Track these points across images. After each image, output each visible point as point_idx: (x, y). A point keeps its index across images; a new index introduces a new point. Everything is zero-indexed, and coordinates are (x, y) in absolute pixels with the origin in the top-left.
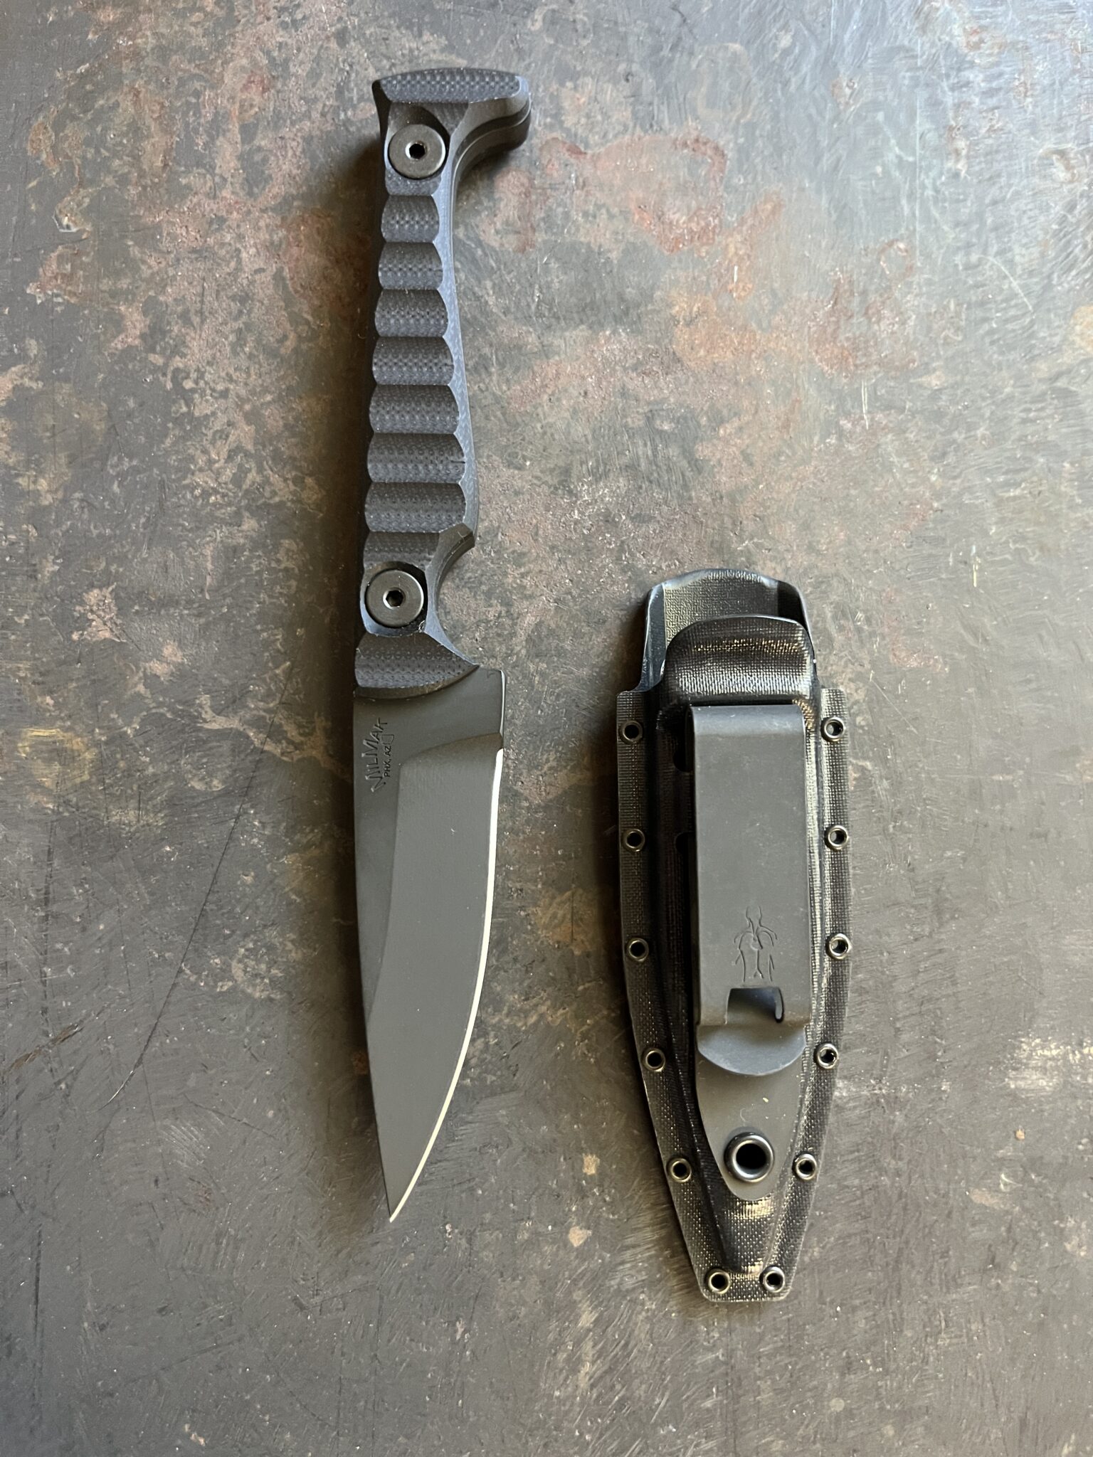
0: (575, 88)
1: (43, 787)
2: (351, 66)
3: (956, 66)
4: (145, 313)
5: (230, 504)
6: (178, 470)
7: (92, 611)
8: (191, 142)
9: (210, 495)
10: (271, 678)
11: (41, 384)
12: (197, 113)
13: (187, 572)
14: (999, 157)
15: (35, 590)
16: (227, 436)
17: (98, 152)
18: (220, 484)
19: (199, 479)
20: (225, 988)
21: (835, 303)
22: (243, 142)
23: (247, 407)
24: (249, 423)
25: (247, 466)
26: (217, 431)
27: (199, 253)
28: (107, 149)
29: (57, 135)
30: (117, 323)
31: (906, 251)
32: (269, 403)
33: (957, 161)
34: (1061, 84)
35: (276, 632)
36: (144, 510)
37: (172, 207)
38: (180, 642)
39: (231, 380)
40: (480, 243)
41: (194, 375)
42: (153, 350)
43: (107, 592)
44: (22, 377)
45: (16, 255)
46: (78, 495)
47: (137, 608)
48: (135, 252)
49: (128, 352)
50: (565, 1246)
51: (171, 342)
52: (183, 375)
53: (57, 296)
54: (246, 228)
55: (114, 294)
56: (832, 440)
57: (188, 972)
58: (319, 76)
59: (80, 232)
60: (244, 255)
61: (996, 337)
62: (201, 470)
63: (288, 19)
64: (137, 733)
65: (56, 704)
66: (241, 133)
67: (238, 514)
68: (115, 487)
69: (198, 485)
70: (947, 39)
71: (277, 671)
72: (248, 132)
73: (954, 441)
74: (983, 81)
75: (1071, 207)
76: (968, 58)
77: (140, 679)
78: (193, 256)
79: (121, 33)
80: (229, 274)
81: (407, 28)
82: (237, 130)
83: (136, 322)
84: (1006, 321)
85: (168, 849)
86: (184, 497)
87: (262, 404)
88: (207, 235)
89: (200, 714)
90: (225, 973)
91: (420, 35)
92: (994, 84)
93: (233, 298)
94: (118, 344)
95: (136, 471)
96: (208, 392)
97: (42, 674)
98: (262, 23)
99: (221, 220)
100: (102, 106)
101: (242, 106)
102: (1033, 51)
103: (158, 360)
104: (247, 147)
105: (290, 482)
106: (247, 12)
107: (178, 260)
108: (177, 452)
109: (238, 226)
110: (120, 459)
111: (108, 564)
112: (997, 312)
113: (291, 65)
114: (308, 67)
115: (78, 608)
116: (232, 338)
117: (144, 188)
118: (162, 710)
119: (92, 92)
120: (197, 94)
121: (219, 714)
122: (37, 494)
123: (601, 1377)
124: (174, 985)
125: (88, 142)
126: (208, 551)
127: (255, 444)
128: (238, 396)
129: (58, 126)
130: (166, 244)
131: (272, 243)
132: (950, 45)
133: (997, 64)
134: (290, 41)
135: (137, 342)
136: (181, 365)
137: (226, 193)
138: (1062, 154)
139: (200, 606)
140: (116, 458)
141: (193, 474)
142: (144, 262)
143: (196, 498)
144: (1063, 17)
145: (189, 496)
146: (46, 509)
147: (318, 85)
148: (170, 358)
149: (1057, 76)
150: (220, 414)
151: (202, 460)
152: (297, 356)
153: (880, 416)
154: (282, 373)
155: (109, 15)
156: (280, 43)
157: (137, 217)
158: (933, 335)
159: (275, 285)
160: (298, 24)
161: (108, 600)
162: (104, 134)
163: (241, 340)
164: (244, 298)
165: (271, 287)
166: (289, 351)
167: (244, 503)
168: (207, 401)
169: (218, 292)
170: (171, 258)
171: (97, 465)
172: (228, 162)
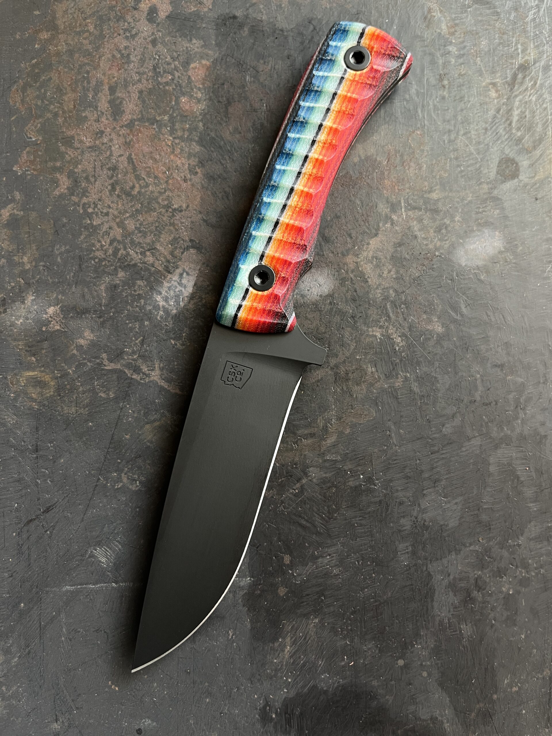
0: (265, 62)
1: (33, 398)
2: (159, 56)
3: (443, 44)
4: (69, 178)
5: (112, 265)
6: (87, 250)
7: (51, 317)
8: (86, 96)
9: (102, 261)
10: (134, 345)
11: (22, 213)
12: (89, 83)
13: (93, 298)
14: (464, 88)
15: (24, 308)
16: (109, 234)
17: (43, 102)
18: (107, 256)
19: (97, 254)
20: (119, 486)
21: (388, 161)
22: (110, 95)
23: (118, 220)
24: (119, 227)
25: (119, 247)
26: (104, 232)
27: (93, 148)
28: (48, 101)
29: (23, 95)
30: (55, 182)
31: (421, 135)
32: (128, 217)
33: (444, 91)
34: (494, 50)
35: (135, 323)
36: (72, 269)
37: (79, 127)
38: (92, 330)
39: (109, 207)
40: (222, 139)
41: (92, 206)
42: (73, 194)
43: (57, 308)
44: (13, 210)
45: (7, 152)
46: (41, 264)
47: (71, 315)
48: (63, 149)
49: (62, 197)
50: (277, 595)
51: (81, 190)
52: (87, 206)
53: (27, 171)
54: (114, 136)
55: (55, 169)
56: (388, 225)
57: (102, 479)
58: (144, 61)
59: (37, 140)
60: (113, 148)
61: (463, 174)
62: (98, 250)
63: (128, 35)
64: (75, 372)
65: (37, 360)
66: (109, 90)
67: (116, 269)
68: (59, 260)
69: (97, 257)
70: (439, 31)
71: (137, 342)
72: (112, 90)
73: (445, 223)
74: (456, 51)
75: (498, 111)
76: (449, 40)
77: (74, 347)
78: (90, 150)
79: (51, 44)
80: (107, 158)
81: (185, 37)
82: (107, 89)
83: (65, 182)
84: (468, 166)
85: (91, 424)
86: (91, 263)
87: (125, 218)
88: (95, 139)
89: (103, 362)
90: (119, 479)
91: (191, 40)
92: (462, 52)
93: (109, 169)
94: (57, 193)
95: (67, 251)
97: (29, 347)
98: (116, 37)
99: (102, 132)
100: (44, 80)
101: (109, 78)
102: (480, 34)
103: (75, 199)
104: (112, 97)
105: (139, 254)
106: (109, 31)
107: (83, 152)
108: (87, 242)
110: (61, 246)
111: (57, 295)
112: (464, 162)
113: (131, 56)
114: (139, 57)
115: (44, 316)
116: (109, 187)
117: (65, 118)
118: (85, 361)
119: (38, 73)
120: (88, 72)
121: (111, 362)
122: (23, 263)
123: (295, 653)
124: (96, 485)
125: (38, 97)
126: (103, 287)
127: (122, 237)
128: (113, 215)
129: (24, 89)
130: (77, 144)
131: (126, 142)
132: (441, 33)
133: (463, 42)
134: (130, 45)
135: (66, 191)
136: (86, 201)
137: (103, 119)
138: (494, 84)
139: (100, 313)
140: (58, 246)
141: (94, 251)
142: (67, 154)
143: (96, 263)
144: (494, 18)
146: (27, 271)
147: (144, 66)
148: (81, 198)
149: (491, 47)
150: (105, 224)
151: (98, 245)
152: (140, 196)
153: (410, 213)
154: (133, 203)
155: (45, 35)
156: (126, 47)
157: (63, 132)
158: (434, 174)
159: (129, 163)
160: (133, 37)
161: (58, 312)
162: (45, 93)
163: (113, 189)
164: (114, 169)
165: (126, 163)
166: (136, 193)
167: (118, 264)
168: (99, 218)
169: (102, 166)
170: (79, 151)
171: (50, 249)
172: (104, 105)
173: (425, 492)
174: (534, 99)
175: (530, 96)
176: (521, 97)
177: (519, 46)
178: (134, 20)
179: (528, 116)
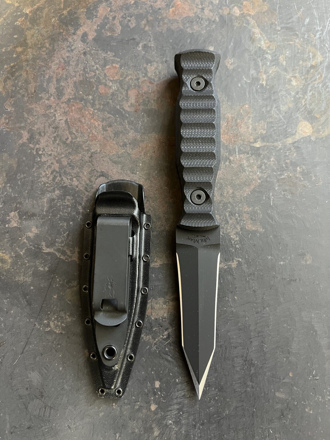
0: (151, 66)
2: (87, 62)
3: (262, 53)
4: (28, 133)
5: (52, 186)
6: (37, 177)
7: (12, 218)
8: (42, 85)
9: (46, 184)
10: (62, 237)
12: (44, 77)
13: (39, 206)
14: (275, 79)
16: (51, 167)
17: (16, 88)
18: (49, 181)
19: (43, 179)
20: (48, 330)
21: (228, 123)
22: (57, 84)
23: (57, 158)
24: (57, 163)
25: (57, 175)
26: (48, 166)
27: (44, 115)
28: (19, 88)
29: (5, 84)
30: (20, 136)
31: (248, 108)
32: (63, 157)
33: (263, 81)
34: (294, 57)
35: (64, 223)
36: (27, 189)
37: (37, 103)
38: (37, 227)
39: (52, 150)
40: (124, 110)
41: (42, 150)
42: (30, 143)
43: (16, 212)
46: (8, 185)
47: (24, 217)
48: (26, 115)
49: (23, 144)
50: (150, 410)
51: (36, 141)
52: (38, 150)
53: (4, 129)
54: (57, 108)
55: (20, 128)
56: (227, 163)
57: (37, 325)
58: (78, 65)
59: (11, 111)
60: (57, 116)
61: (276, 132)
62: (44, 177)
63: (70, 49)
64: (24, 254)
66: (56, 81)
67: (54, 189)
68: (19, 183)
69: (43, 181)
70: (260, 46)
71: (65, 235)
72: (58, 81)
73: (264, 162)
74: (271, 57)
75: (297, 93)
76: (266, 51)
77: (25, 238)
79: (23, 54)
80: (52, 121)
81: (103, 51)
83: (26, 135)
84: (279, 127)
85: (32, 288)
86: (39, 185)
87: (61, 158)
88: (46, 110)
89: (42, 248)
90: (48, 325)
91: (107, 52)
92: (274, 58)
93: (53, 128)
94: (21, 142)
95: (25, 178)
96: (46, 154)
98: (62, 50)
99: (50, 106)
100: (17, 75)
101: (56, 74)
102: (286, 47)
103: (31, 146)
104: (58, 86)
105: (69, 180)
106: (58, 47)
107: (38, 118)
108: (37, 172)
109: (55, 108)
110: (21, 174)
111: (17, 204)
112: (276, 124)
113: (70, 62)
114: (75, 63)
115: (8, 217)
116: (53, 139)
117: (29, 98)
118: (31, 247)
119: (14, 71)
120: (44, 71)
121: (48, 248)
124: (33, 329)
125: (13, 86)
126: (45, 200)
127: (59, 169)
128: (54, 155)
129: (5, 81)
130: (35, 114)
131: (65, 112)
132: (260, 47)
133: (275, 52)
134: (70, 55)
135: (26, 141)
136: (38, 147)
137: (52, 98)
138: (295, 77)
139: (43, 216)
140: (19, 174)
141: (41, 178)
142: (29, 119)
143: (42, 185)
144: (294, 37)
145: (40, 185)
147: (78, 68)
148: (36, 145)
149: (293, 55)
150: (49, 161)
151: (44, 174)
152: (71, 143)
153: (242, 156)
154: (67, 148)
155: (19, 49)
156: (67, 56)
157: (27, 106)
158: (257, 132)
159: (65, 124)
160: (72, 51)
161: (16, 215)
162: (18, 83)
163: (55, 140)
164: (56, 128)
165: (64, 124)
166: (69, 142)
167: (56, 186)
168: (45, 157)
169: (49, 126)
170: (36, 117)
171: (14, 176)
172: (52, 90)
173: (251, 340)
174: (320, 86)
175: (318, 84)
176: (312, 85)
177: (311, 54)
178: (73, 41)
179: (316, 96)
